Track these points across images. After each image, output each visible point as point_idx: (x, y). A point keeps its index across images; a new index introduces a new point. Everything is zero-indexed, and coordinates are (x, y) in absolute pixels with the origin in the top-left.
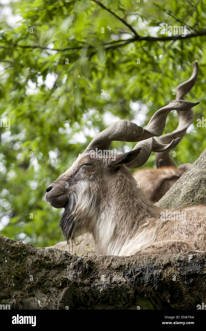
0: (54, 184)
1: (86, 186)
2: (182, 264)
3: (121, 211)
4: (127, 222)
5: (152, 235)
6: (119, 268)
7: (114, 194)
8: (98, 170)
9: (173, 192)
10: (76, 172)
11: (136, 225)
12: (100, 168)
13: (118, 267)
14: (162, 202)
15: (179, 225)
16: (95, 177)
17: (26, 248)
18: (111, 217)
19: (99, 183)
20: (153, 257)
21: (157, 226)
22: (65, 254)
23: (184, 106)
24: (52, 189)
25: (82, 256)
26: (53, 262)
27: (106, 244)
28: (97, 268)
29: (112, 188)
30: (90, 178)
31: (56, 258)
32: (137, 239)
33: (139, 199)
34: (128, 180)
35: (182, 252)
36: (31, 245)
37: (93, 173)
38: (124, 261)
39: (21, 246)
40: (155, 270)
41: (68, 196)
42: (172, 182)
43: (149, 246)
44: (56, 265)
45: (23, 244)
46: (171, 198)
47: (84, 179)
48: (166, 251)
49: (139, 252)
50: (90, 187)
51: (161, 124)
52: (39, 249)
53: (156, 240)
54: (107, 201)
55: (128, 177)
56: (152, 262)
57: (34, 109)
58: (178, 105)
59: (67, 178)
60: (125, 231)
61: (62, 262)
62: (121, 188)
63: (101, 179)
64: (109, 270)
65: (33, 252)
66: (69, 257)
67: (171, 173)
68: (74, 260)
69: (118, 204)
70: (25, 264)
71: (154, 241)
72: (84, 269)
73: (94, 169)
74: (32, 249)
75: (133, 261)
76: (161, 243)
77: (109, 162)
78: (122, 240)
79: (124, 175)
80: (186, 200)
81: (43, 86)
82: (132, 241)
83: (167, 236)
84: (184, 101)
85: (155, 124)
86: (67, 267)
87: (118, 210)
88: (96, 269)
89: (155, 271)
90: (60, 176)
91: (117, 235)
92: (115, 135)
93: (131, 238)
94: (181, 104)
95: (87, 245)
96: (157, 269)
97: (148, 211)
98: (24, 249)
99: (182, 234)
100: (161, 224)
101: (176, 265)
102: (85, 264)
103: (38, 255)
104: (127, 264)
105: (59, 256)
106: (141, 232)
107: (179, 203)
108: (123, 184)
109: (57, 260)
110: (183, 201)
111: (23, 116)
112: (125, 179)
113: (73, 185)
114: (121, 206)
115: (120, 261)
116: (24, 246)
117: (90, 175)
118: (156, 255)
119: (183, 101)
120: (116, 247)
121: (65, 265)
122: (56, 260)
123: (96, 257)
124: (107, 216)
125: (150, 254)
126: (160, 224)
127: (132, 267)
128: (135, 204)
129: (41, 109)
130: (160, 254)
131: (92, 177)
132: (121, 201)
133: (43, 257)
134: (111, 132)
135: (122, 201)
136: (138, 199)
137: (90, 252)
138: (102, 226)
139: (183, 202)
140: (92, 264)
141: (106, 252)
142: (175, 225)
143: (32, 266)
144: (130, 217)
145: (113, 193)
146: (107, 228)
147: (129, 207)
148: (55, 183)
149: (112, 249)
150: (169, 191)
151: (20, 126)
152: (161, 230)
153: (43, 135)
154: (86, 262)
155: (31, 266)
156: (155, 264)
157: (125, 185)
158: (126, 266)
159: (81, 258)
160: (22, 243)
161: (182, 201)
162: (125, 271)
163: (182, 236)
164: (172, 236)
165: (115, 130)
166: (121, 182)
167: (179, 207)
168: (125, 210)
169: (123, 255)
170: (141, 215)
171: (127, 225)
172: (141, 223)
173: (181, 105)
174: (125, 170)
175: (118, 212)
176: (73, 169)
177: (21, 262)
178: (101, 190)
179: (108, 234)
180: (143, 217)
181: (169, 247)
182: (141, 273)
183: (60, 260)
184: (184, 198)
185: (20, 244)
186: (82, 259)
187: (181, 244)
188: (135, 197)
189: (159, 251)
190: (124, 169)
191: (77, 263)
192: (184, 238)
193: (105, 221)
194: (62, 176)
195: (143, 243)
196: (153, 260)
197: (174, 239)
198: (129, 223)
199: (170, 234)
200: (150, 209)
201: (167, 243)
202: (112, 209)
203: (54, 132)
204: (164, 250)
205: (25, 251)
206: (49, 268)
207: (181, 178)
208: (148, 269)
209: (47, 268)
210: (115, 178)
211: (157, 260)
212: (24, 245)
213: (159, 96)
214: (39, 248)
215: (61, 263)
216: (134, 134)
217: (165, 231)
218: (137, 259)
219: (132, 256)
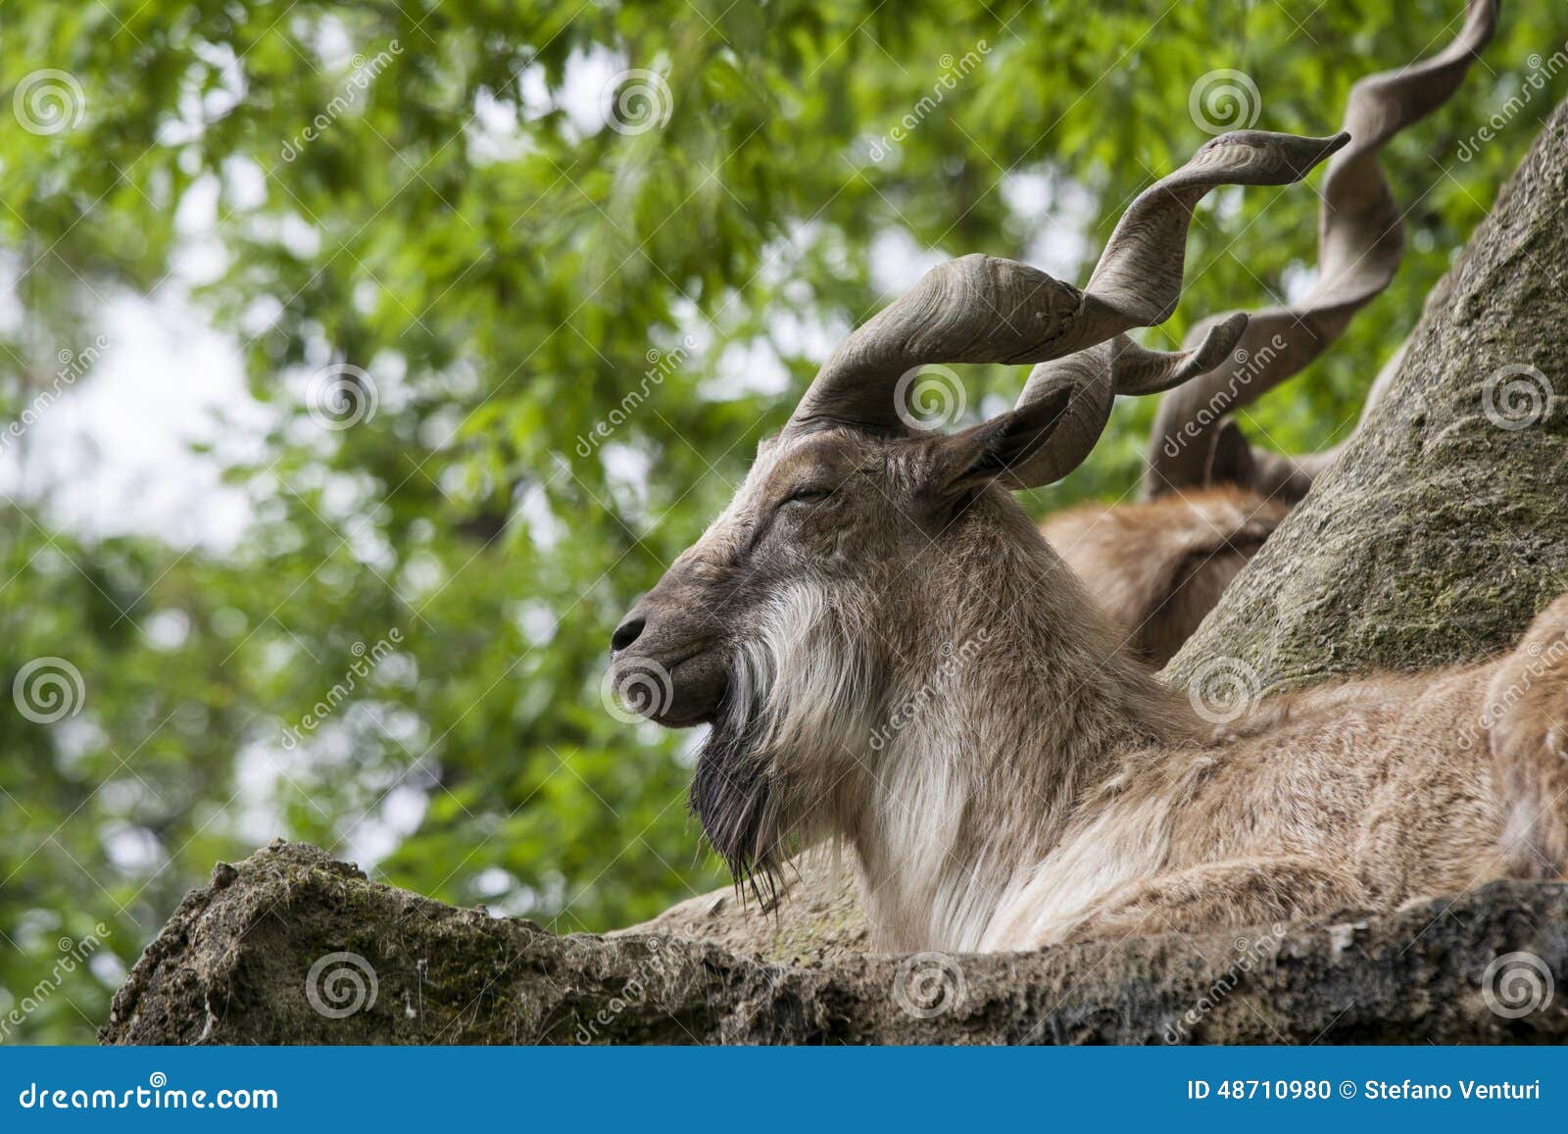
0: (650, 606)
1: (815, 609)
2: (1302, 975)
3: (991, 718)
4: (1023, 774)
5: (1146, 839)
6: (985, 1016)
7: (956, 634)
8: (867, 521)
9: (1236, 617)
10: (757, 539)
11: (1066, 786)
12: (879, 506)
13: (977, 1009)
14: (1181, 669)
15: (1277, 780)
16: (853, 555)
17: (505, 941)
18: (945, 752)
19: (876, 587)
20: (1150, 952)
21: (1172, 788)
22: (706, 962)
23: (1275, 162)
24: (647, 633)
25: (793, 964)
26: (648, 1002)
27: (925, 889)
28: (873, 1020)
29: (944, 602)
30: (830, 561)
31: (660, 980)
32: (1075, 860)
33: (1083, 653)
34: (1021, 555)
35: (1297, 914)
36: (531, 925)
37: (843, 535)
38: (1005, 977)
39: (483, 930)
40: (1167, 1012)
41: (724, 660)
42: (1226, 563)
43: (1132, 896)
44: (662, 1017)
45: (493, 921)
46: (1226, 644)
47: (798, 572)
48: (1218, 913)
49: (1085, 926)
50: (832, 609)
51: (1164, 262)
52: (573, 942)
53: (1165, 863)
54: (922, 674)
55: (1019, 539)
56: (1147, 975)
57: (513, 237)
58: (1247, 158)
59: (715, 570)
60: (1016, 823)
61: (694, 998)
62: (987, 600)
63: (884, 563)
64: (931, 1027)
65: (545, 958)
66: (725, 971)
67: (1220, 522)
68: (752, 985)
69: (978, 687)
70: (509, 1023)
71: (1156, 866)
72: (806, 1030)
73: (846, 517)
74: (536, 944)
75: (1052, 973)
76: (1192, 876)
77: (917, 473)
78: (1001, 867)
79: (1000, 534)
80: (1302, 649)
81: (552, 120)
82: (1047, 870)
83: (1221, 841)
84: (1273, 133)
85: (1134, 263)
86: (719, 1024)
87: (980, 714)
88: (869, 1026)
89: (1164, 1016)
90: (678, 560)
91: (977, 844)
92: (939, 333)
93: (1043, 853)
94: (1262, 153)
95: (817, 909)
96: (1177, 1008)
97: (1128, 712)
98: (495, 946)
99: (1298, 827)
100: (1191, 780)
101: (1268, 982)
102: (811, 1004)
103: (572, 970)
104: (1021, 991)
105: (676, 972)
106: (1094, 820)
107: (1270, 671)
108: (998, 581)
109: (667, 995)
110: (1289, 656)
111: (461, 278)
112: (1006, 551)
113: (746, 605)
114: (994, 693)
115: (985, 977)
116: (495, 932)
117: (830, 550)
118: (1164, 935)
119: (1268, 138)
120: (969, 903)
121: (708, 1014)
122: (663, 994)
123: (863, 968)
124: (925, 751)
125: (1137, 937)
126: (1187, 778)
127: (1049, 1002)
128: (1062, 681)
129: (549, 236)
130: (1185, 930)
131: (843, 558)
132: (994, 666)
133: (593, 980)
134: (919, 322)
135: (999, 670)
136: (1077, 653)
137: (831, 943)
138: (901, 798)
139: (1288, 662)
140: (847, 1000)
141: (921, 930)
142: (1259, 779)
143: (544, 1029)
144: (1038, 749)
145: (948, 629)
146: (925, 812)
147: (1033, 698)
148: (652, 599)
149: (954, 915)
150: (1214, 612)
151: (449, 327)
152: (1190, 810)
153: (564, 368)
154: (813, 993)
155: (537, 1029)
156: (1166, 985)
157: (1006, 582)
158: (1016, 1001)
159: (787, 974)
160: (484, 915)
161: (1283, 657)
162: (1016, 1026)
163: (1296, 838)
164: (1249, 841)
165: (937, 309)
166: (985, 570)
167: (1271, 687)
168: (1015, 712)
169: (1000, 950)
170: (1094, 735)
171: (1026, 787)
172: (1094, 773)
173: (1261, 159)
174: (1000, 507)
175: (976, 722)
176: (738, 520)
177: (486, 1011)
178: (891, 621)
179: (933, 836)
180: (1103, 743)
181: (1233, 894)
182: (1098, 1033)
183: (682, 989)
184: (1295, 643)
185: (475, 921)
186: (794, 982)
187: (1292, 878)
188: (1063, 642)
189: (1183, 917)
190: (996, 502)
191: (769, 1002)
192: (1309, 846)
193: (914, 774)
194: (686, 564)
195: (1106, 880)
196: (1153, 962)
197: (1260, 854)
198: (1034, 781)
199: (1238, 827)
200: (1137, 701)
201: (1222, 872)
202: (946, 713)
203: (625, 350)
204: (1208, 906)
205: (501, 958)
206: (631, 1034)
207: (1272, 539)
208: (1127, 1010)
209: (617, 1035)
210: (955, 550)
211: (1171, 963)
212: (495, 926)
213: (1145, 132)
214: (570, 936)
215: (689, 1007)
216: (1036, 324)
217: (1211, 815)
218: (1072, 964)
219: (1045, 950)
